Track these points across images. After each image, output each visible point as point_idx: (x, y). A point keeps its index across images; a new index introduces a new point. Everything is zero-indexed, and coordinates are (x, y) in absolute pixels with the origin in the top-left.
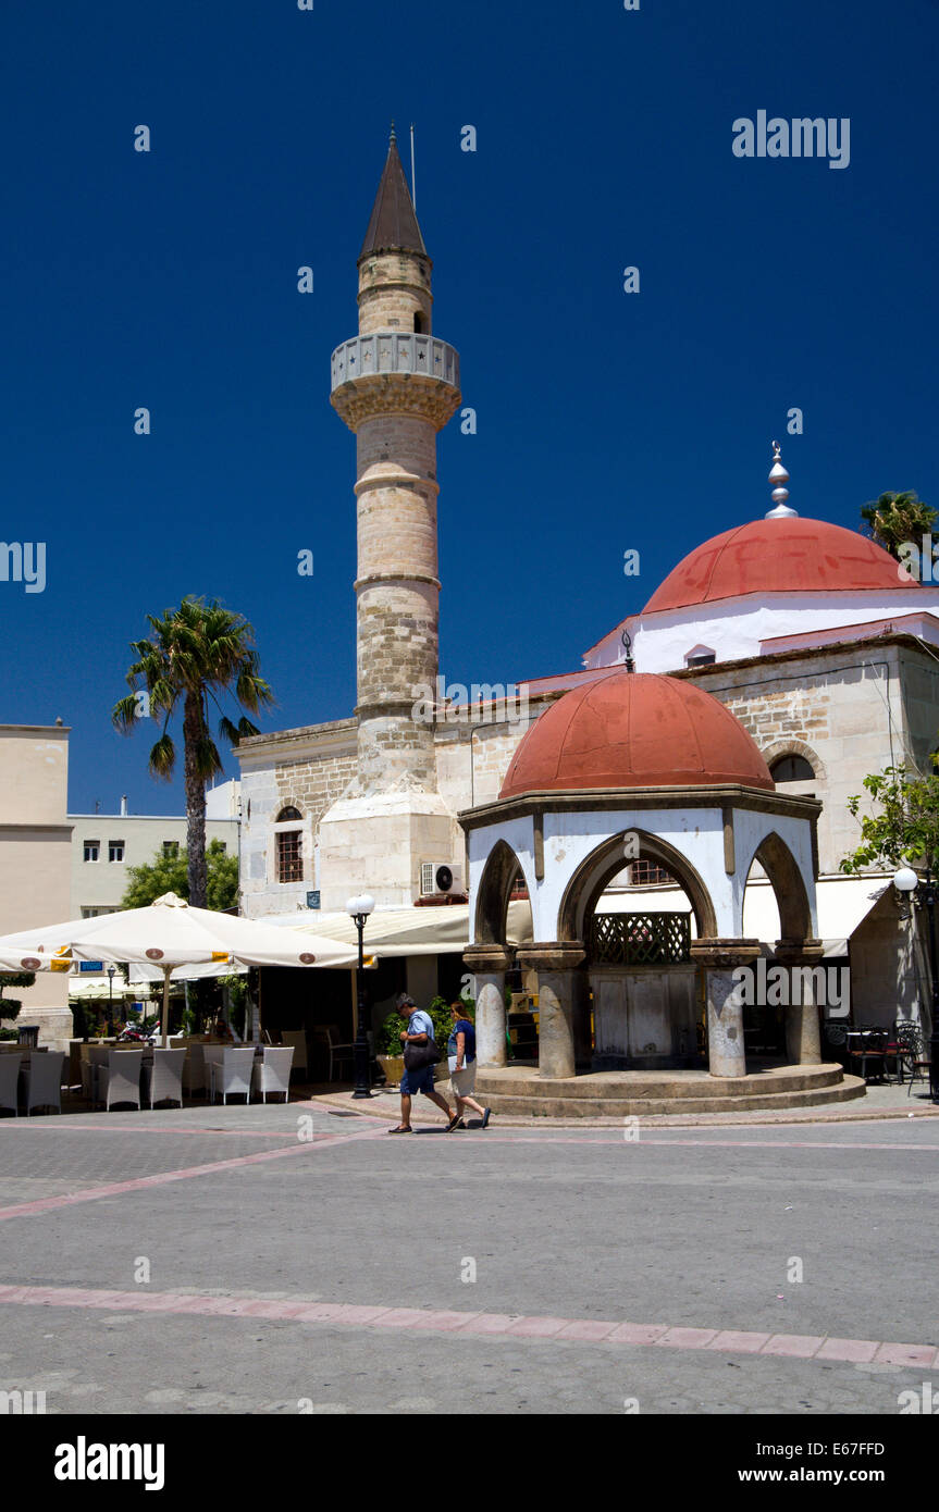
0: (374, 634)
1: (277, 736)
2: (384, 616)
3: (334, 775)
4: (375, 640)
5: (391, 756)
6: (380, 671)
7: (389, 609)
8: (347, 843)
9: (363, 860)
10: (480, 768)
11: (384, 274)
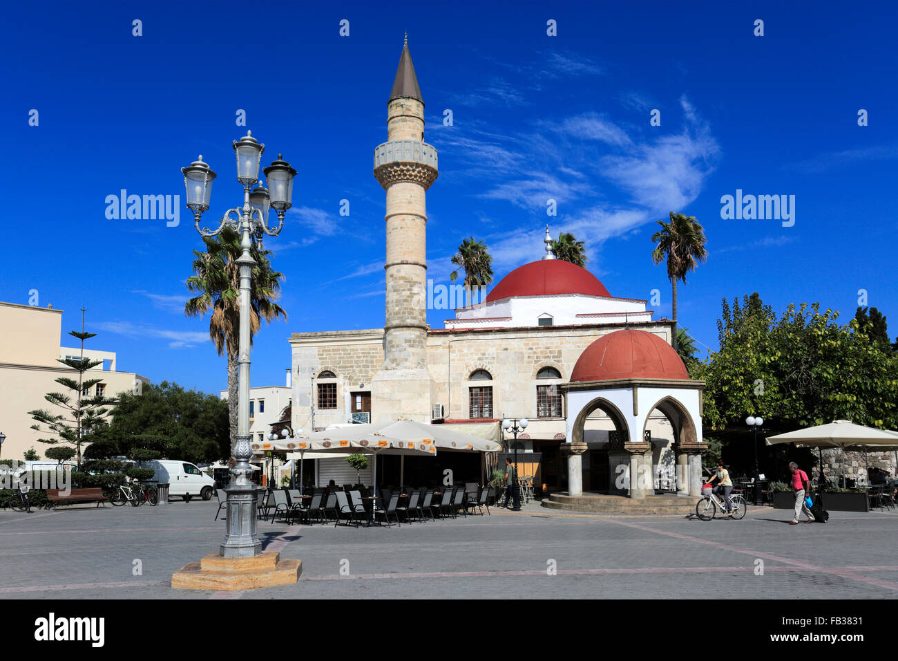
0: (404, 290)
1: (319, 334)
2: (409, 282)
3: (358, 357)
4: (404, 293)
5: (413, 351)
6: (405, 308)
7: (412, 279)
8: (389, 392)
9: (400, 401)
10: (454, 360)
11: (409, 110)
